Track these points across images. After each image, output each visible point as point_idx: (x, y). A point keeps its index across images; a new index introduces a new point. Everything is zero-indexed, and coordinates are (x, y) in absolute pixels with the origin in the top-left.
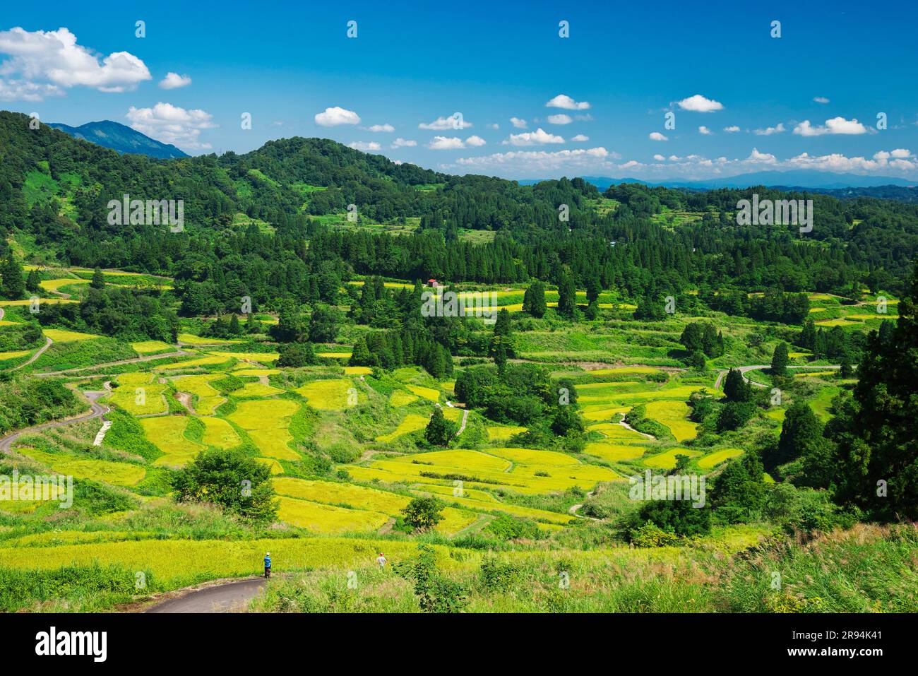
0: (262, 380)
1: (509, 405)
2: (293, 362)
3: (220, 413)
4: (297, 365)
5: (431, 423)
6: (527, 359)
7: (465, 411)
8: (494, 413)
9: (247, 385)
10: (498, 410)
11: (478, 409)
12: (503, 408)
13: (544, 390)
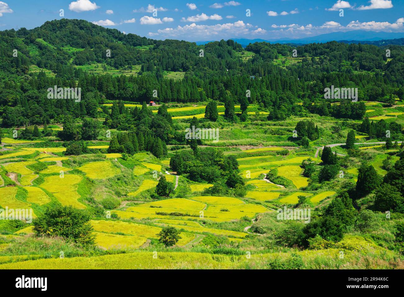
0: (58, 164)
1: (202, 172)
2: (74, 152)
3: (35, 184)
4: (78, 154)
5: (159, 184)
6: (209, 145)
7: (177, 176)
8: (193, 177)
9: (49, 167)
10: (195, 175)
11: (184, 175)
12: (198, 174)
13: (220, 163)
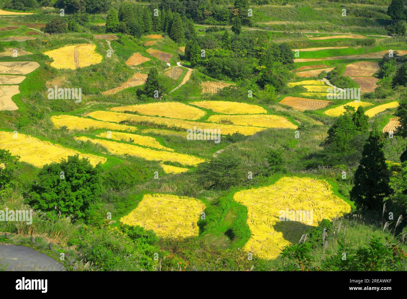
0: (21, 45)
2: (56, 30)
4: (59, 31)
6: (261, 28)
7: (190, 69)
11: (200, 68)
13: (261, 53)
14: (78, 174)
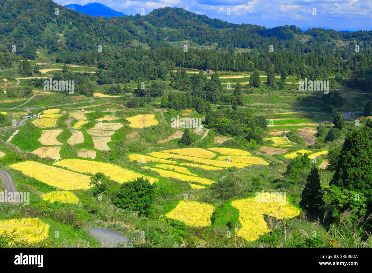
0: (113, 114)
1: (227, 127)
2: (133, 106)
3: (83, 128)
4: (135, 107)
5: (184, 134)
6: (248, 107)
7: (207, 129)
8: (220, 130)
9: (105, 116)
10: (221, 130)
11: (213, 129)
12: (224, 129)
13: (248, 121)
14: (142, 188)
